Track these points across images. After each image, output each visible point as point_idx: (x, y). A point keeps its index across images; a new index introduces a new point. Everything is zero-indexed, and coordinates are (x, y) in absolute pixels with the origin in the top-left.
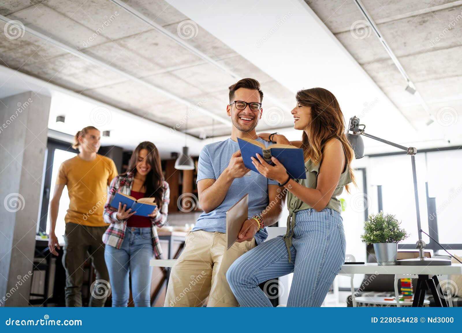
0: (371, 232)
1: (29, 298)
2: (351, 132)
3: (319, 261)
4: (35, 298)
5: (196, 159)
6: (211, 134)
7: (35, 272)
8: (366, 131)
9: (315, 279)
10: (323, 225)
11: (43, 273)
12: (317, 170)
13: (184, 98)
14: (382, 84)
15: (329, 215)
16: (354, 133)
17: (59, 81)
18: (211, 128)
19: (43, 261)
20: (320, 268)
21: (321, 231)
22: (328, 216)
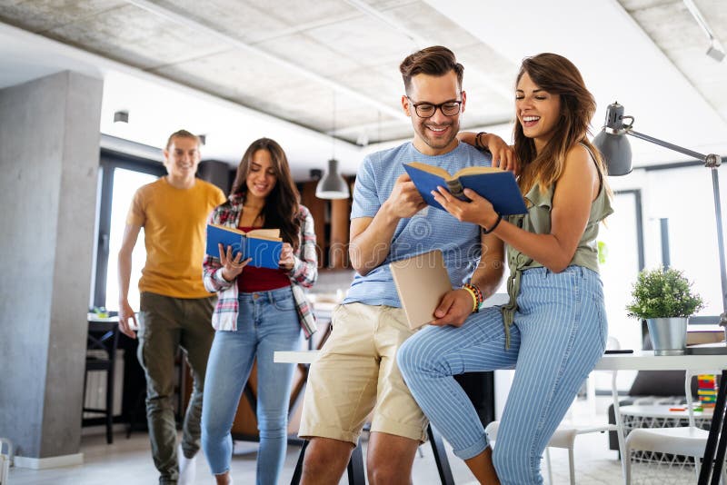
0: (643, 299)
1: (82, 415)
2: (610, 131)
3: (561, 355)
4: (92, 415)
5: (351, 180)
6: (375, 137)
7: (90, 373)
8: (635, 128)
9: (552, 385)
10: (569, 294)
11: (103, 374)
12: (549, 204)
13: (327, 77)
14: (665, 45)
15: (579, 277)
16: (615, 131)
17: (114, 52)
18: (375, 126)
19: (102, 355)
20: (562, 366)
21: (564, 305)
22: (577, 279)
